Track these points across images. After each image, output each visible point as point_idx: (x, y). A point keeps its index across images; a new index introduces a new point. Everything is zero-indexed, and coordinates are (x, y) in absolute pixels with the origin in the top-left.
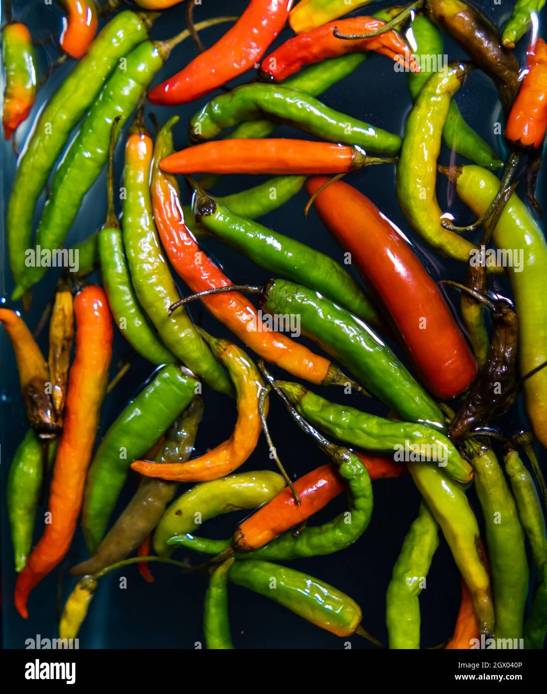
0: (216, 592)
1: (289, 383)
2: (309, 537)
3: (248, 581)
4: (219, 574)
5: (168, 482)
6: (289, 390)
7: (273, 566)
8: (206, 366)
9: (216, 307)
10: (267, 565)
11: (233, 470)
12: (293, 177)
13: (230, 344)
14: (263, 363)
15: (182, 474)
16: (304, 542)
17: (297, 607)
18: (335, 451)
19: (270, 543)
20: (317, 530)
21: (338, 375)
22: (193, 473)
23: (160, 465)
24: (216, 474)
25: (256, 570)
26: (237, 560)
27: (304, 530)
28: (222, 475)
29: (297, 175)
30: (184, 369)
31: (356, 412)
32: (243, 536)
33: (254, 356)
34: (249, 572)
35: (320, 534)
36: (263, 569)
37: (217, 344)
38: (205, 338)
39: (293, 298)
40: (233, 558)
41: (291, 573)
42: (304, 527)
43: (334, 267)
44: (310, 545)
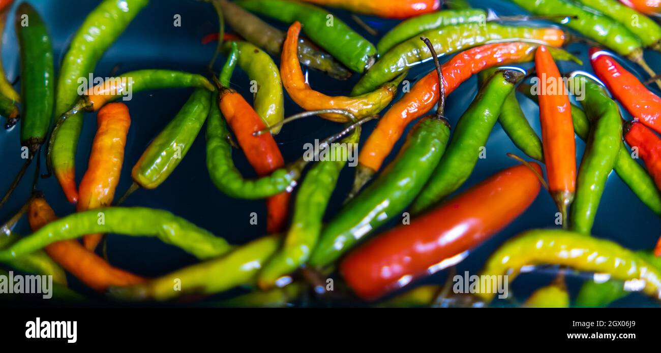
0: (188, 79)
1: (359, 138)
2: (223, 148)
3: (193, 100)
4: (202, 80)
5: (282, 46)
6: (352, 137)
7: (203, 120)
8: (375, 77)
9: (425, 82)
10: (204, 116)
11: (287, 89)
12: (540, 149)
13: (393, 94)
14: (376, 118)
15: (288, 52)
16: (220, 144)
17: (165, 133)
18: (298, 167)
19: (223, 117)
20: (229, 154)
21: (365, 176)
22: (288, 61)
23: (297, 38)
24: (286, 77)
25: (201, 107)
26: (212, 93)
27: (229, 144)
28: (284, 82)
29: (542, 151)
30: (373, 61)
31: (331, 188)
32: (231, 92)
33: (383, 112)
34: (201, 102)
35: (226, 156)
36: (202, 111)
37: (394, 85)
38: (398, 79)
39: (435, 137)
40: (214, 89)
41: (195, 132)
42: (233, 144)
43: (462, 177)
44: (216, 148)
